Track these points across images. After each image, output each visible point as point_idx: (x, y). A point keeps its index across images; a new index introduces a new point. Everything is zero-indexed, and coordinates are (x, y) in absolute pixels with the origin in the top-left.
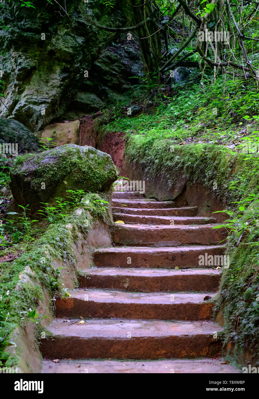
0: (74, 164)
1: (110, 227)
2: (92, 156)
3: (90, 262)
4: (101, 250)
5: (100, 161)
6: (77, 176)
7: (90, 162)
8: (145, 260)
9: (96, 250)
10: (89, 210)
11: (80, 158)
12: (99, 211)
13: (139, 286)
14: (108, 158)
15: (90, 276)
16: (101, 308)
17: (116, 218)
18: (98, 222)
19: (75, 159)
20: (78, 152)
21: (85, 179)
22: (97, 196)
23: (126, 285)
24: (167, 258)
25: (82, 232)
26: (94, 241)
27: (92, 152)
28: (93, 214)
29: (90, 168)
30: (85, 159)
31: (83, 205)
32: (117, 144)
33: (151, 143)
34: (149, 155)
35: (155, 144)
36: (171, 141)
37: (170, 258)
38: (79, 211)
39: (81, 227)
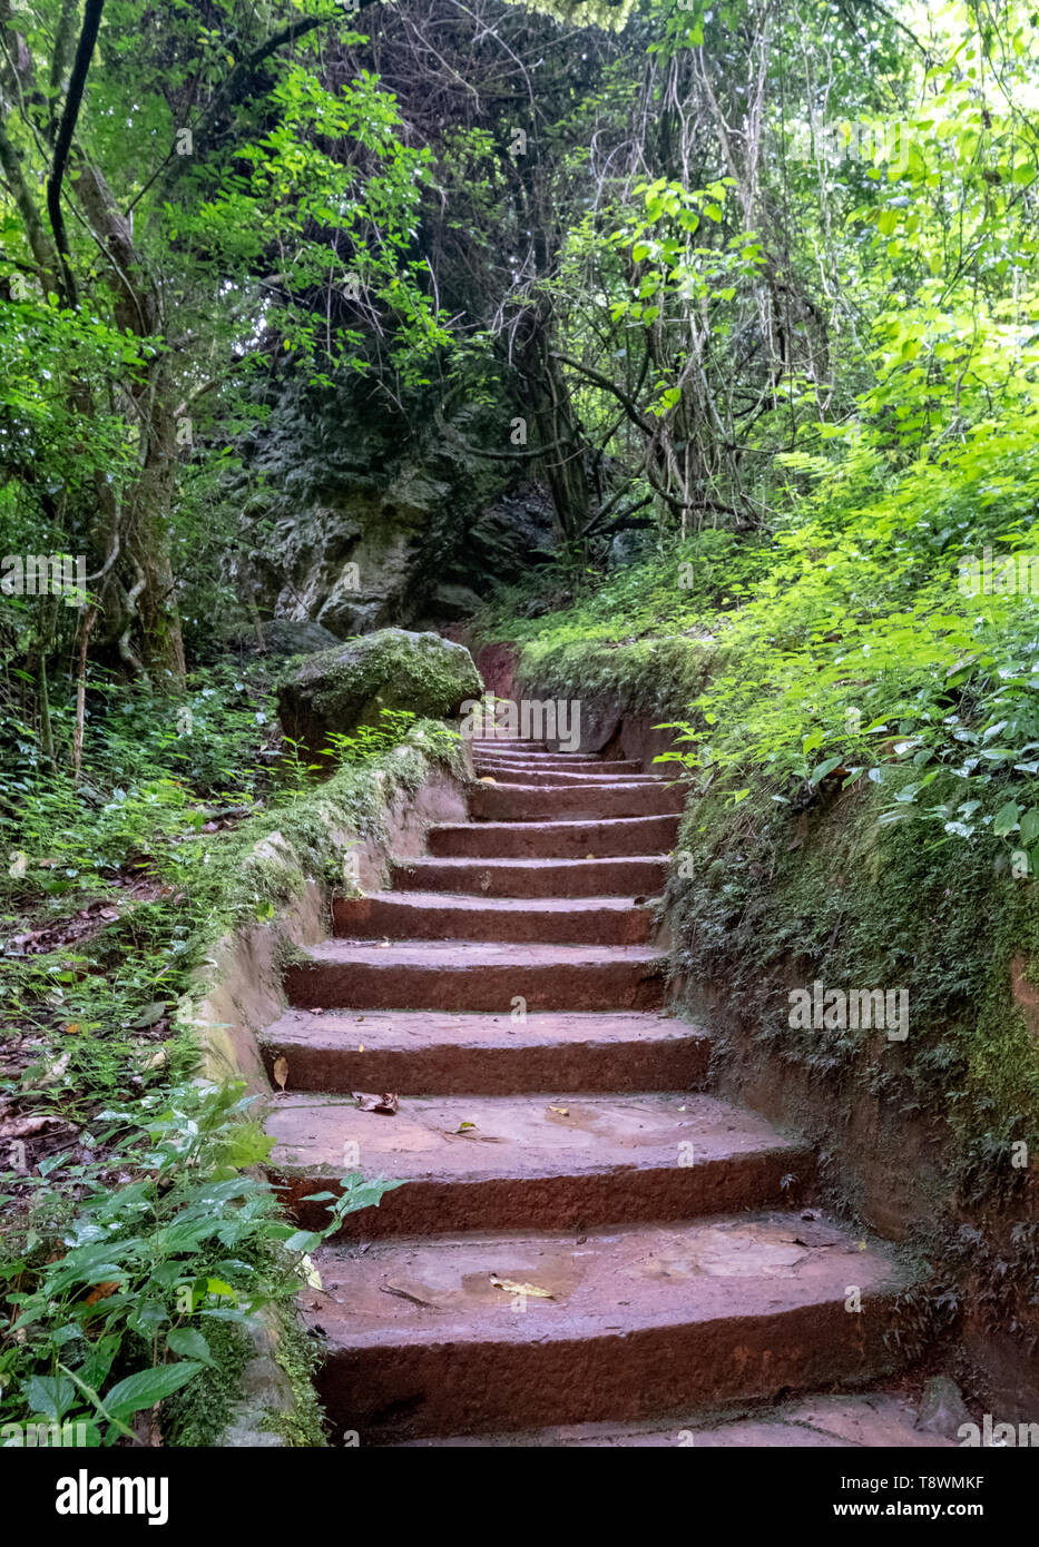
0: (397, 665)
1: (465, 785)
2: (431, 650)
3: (421, 847)
4: (443, 825)
5: (448, 659)
6: (401, 688)
7: (428, 661)
8: (528, 843)
9: (433, 825)
10: (423, 750)
11: (408, 653)
12: (443, 753)
13: (511, 887)
14: (463, 654)
15: (415, 867)
16: (426, 919)
17: (480, 774)
18: (439, 773)
19: (398, 655)
20: (405, 642)
21: (417, 694)
22: (441, 724)
23: (485, 885)
24: (572, 839)
25: (405, 788)
26: (430, 808)
27: (433, 643)
28: (429, 756)
29: (427, 672)
30: (418, 655)
31: (410, 740)
32: (502, 665)
33: (560, 652)
34: (556, 673)
35: (566, 653)
36: (597, 645)
37: (578, 837)
38: (402, 751)
39: (402, 778)
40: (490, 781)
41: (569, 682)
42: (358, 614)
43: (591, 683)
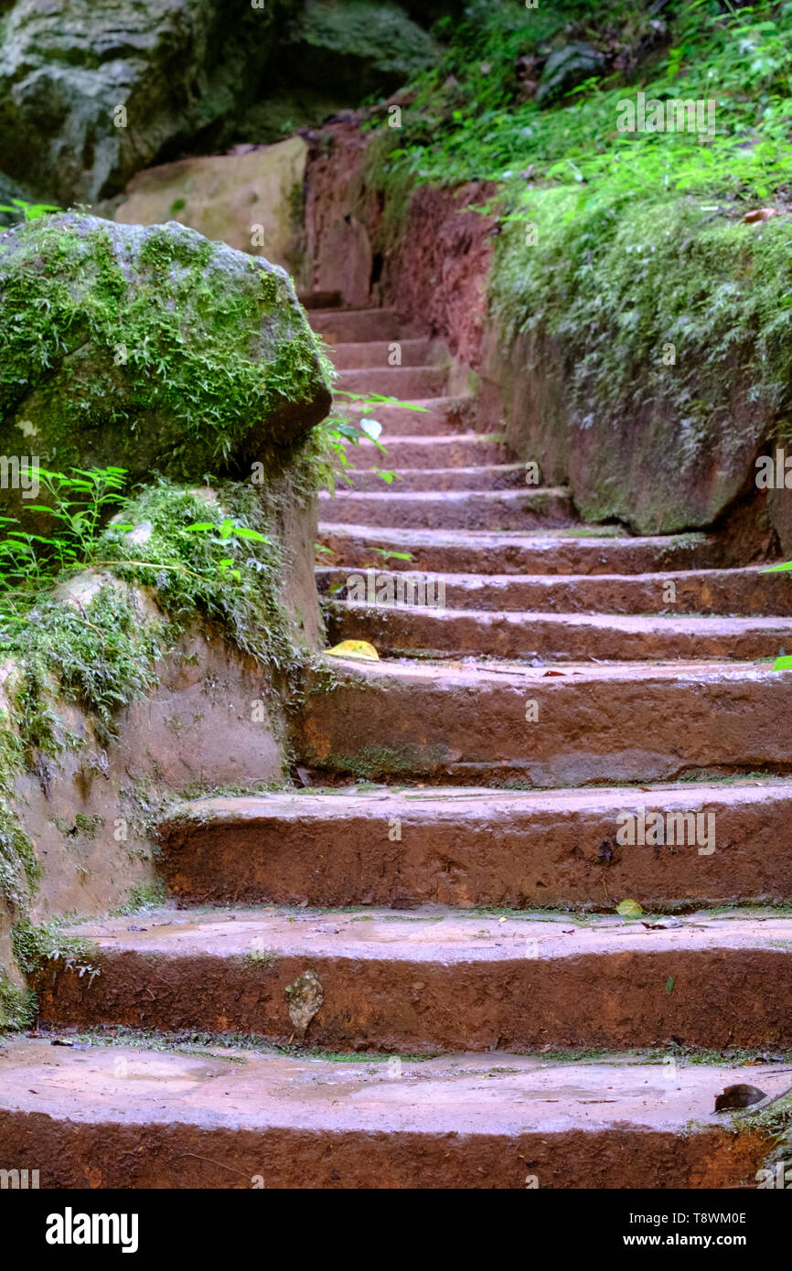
0: (77, 324)
1: (280, 677)
2: (179, 275)
3: (139, 877)
4: (204, 808)
5: (223, 303)
6: (88, 394)
7: (170, 308)
8: (449, 864)
9: (177, 808)
10: (147, 582)
11: (112, 289)
12: (209, 587)
13: (377, 1021)
14: (270, 287)
15: (97, 960)
16: (89, 1156)
18: (198, 647)
19: (81, 296)
20: (103, 254)
21: (135, 410)
22: (205, 499)
23: (301, 1014)
24: (574, 852)
25: (87, 705)
26: (167, 756)
27: (184, 256)
28: (166, 600)
29: (165, 343)
30: (139, 290)
31: (112, 553)
32: (463, 246)
33: (605, 225)
34: (596, 288)
35: (623, 231)
36: (708, 207)
37: (591, 849)
38: (82, 590)
39: (77, 678)
40: (358, 657)
41: (628, 319)
42: (76, 94)
43: (687, 326)
